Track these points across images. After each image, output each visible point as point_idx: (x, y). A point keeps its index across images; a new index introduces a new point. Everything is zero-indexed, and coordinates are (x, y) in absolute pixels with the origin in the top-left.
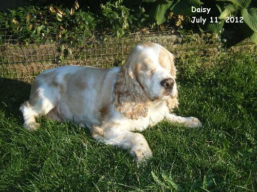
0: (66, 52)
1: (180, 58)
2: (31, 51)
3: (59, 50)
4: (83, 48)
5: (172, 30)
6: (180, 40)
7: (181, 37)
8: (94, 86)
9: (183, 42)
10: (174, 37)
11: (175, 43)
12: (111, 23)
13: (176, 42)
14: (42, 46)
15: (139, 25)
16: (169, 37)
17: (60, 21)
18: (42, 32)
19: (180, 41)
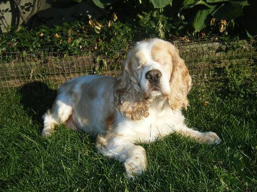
0: (101, 64)
1: (224, 68)
2: (70, 63)
3: (95, 62)
4: (118, 59)
5: (216, 37)
6: (224, 47)
7: (225, 44)
8: (103, 95)
9: (227, 50)
10: (217, 45)
11: (217, 51)
12: (147, 32)
13: (220, 50)
14: (79, 58)
15: (177, 34)
16: (210, 45)
17: (99, 33)
18: (80, 44)
19: (224, 49)
